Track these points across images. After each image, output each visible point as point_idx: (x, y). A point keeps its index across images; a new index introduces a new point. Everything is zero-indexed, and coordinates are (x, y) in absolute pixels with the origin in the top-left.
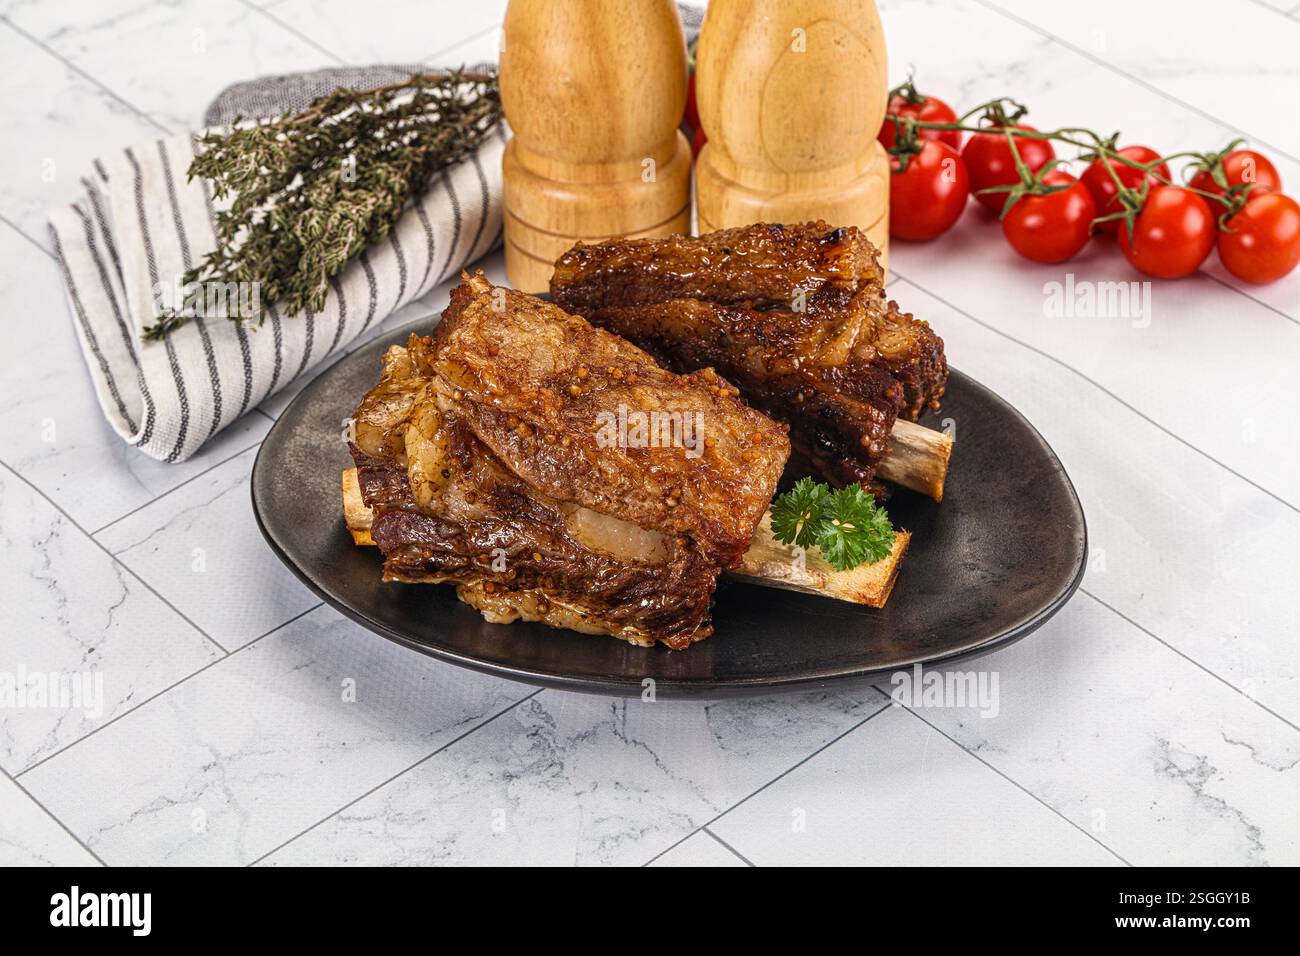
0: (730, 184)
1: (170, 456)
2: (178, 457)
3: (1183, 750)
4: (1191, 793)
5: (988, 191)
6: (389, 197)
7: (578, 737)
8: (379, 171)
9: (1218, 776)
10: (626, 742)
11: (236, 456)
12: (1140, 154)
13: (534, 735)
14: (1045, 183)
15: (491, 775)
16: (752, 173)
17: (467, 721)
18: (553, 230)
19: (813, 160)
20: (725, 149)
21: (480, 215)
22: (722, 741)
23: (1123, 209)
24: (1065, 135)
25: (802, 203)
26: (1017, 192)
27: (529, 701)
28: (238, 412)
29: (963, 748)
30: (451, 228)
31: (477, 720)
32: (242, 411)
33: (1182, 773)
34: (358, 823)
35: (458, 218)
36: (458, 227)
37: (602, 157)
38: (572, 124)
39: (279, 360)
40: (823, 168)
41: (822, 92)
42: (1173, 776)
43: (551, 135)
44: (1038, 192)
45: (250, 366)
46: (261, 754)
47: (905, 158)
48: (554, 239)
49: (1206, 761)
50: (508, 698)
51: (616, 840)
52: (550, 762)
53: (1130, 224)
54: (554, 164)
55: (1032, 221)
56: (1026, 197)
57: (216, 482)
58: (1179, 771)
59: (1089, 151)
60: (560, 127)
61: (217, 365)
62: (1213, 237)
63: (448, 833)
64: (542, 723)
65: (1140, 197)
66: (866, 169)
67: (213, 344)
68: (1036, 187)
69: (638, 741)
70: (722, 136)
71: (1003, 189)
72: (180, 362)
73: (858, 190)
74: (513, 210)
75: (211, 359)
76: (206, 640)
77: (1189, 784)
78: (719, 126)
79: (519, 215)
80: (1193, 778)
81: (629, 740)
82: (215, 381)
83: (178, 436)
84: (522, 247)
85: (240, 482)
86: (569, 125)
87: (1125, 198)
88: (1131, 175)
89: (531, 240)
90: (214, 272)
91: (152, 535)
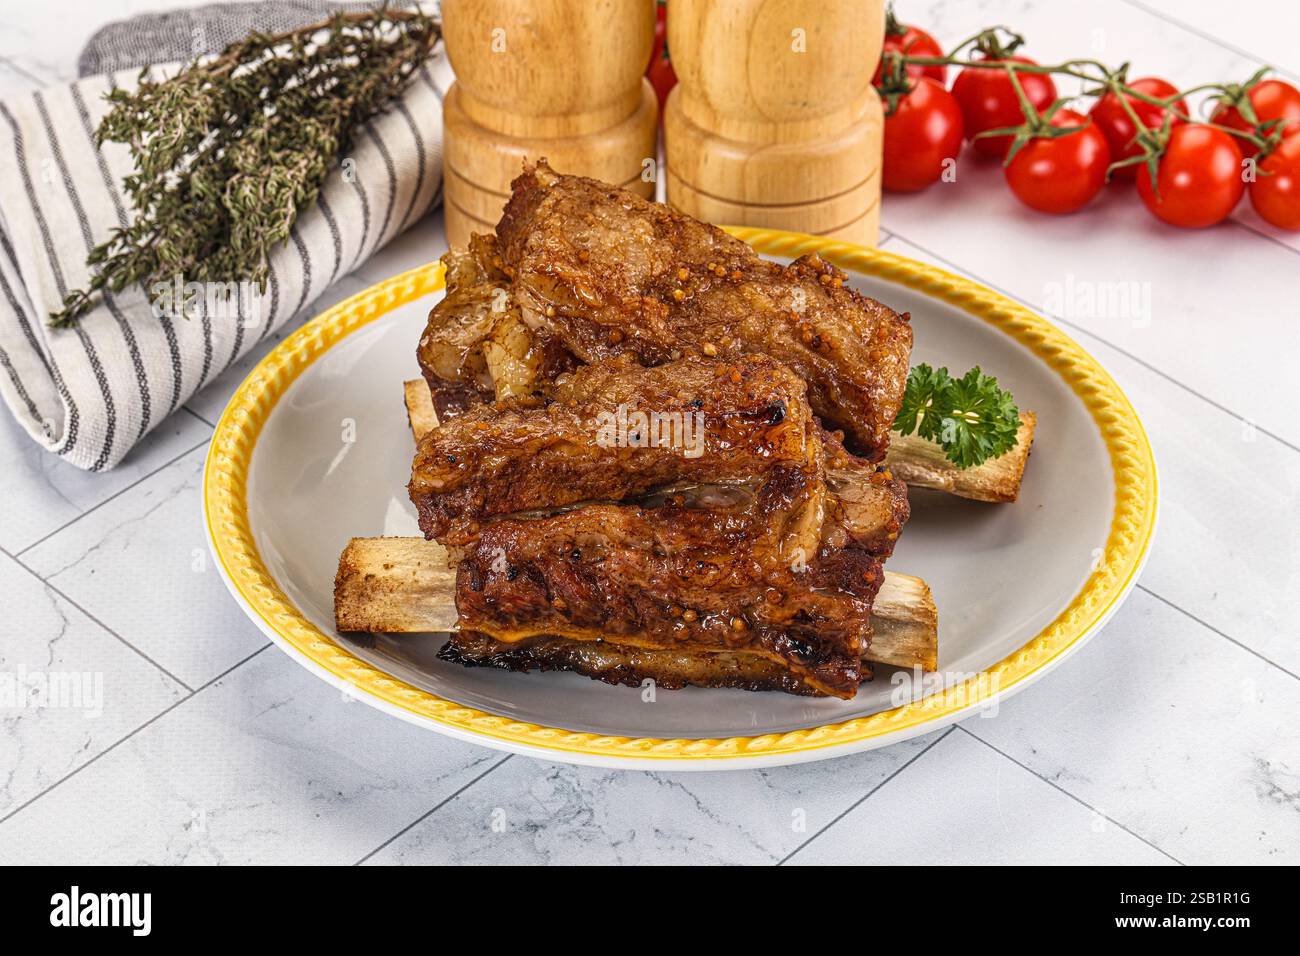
0: (709, 135)
1: (96, 464)
2: (105, 465)
3: (1286, 771)
5: (988, 134)
6: (320, 158)
7: (605, 779)
8: (309, 128)
10: (660, 782)
11: (169, 464)
12: (1152, 86)
13: (555, 777)
14: (1055, 124)
15: (515, 825)
16: (735, 123)
17: (476, 763)
19: (806, 108)
20: (704, 96)
21: (417, 175)
22: (768, 778)
23: (1140, 151)
24: (1072, 68)
25: (793, 156)
26: (1023, 135)
28: (167, 410)
29: (1041, 777)
30: (387, 191)
31: (487, 762)
32: (171, 409)
33: (1289, 798)
35: (393, 179)
36: (393, 189)
37: (564, 109)
38: (532, 72)
39: (209, 350)
40: (816, 115)
42: (1279, 801)
43: (507, 85)
44: (1048, 134)
45: (178, 358)
47: (894, 98)
52: (577, 809)
53: (1154, 168)
54: (509, 118)
55: (1040, 167)
56: (1034, 141)
57: (150, 493)
58: (1285, 795)
59: (1098, 86)
60: (518, 76)
61: (142, 357)
65: (1163, 138)
66: (861, 114)
67: (134, 333)
68: (1044, 128)
69: (673, 781)
70: (700, 82)
71: (1006, 132)
72: (100, 355)
73: (852, 140)
74: (459, 170)
75: (134, 351)
76: (166, 676)
78: (698, 71)
79: (465, 174)
81: (664, 781)
82: (142, 376)
83: (104, 441)
84: (470, 211)
85: (178, 492)
86: (528, 72)
87: (1145, 139)
88: (1147, 111)
89: (480, 204)
90: (122, 247)
91: (86, 554)
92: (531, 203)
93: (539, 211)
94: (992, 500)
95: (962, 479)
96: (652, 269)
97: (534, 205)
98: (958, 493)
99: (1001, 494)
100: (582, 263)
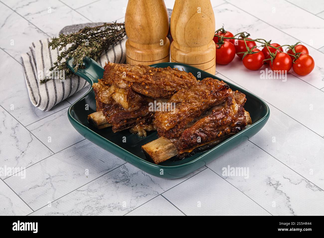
0: (178, 50)
1: (45, 110)
2: (47, 110)
3: (274, 180)
4: (274, 189)
5: (239, 53)
7: (133, 174)
9: (281, 185)
11: (60, 111)
12: (276, 45)
13: (123, 173)
15: (113, 182)
16: (183, 47)
17: (108, 170)
18: (137, 60)
19: (197, 44)
20: (177, 41)
21: (121, 57)
23: (271, 58)
24: (258, 40)
25: (194, 54)
26: (246, 53)
27: (123, 165)
28: (61, 100)
29: (223, 178)
30: (114, 59)
31: (111, 169)
33: (273, 185)
34: (81, 192)
35: (115, 57)
36: (115, 59)
37: (148, 43)
38: (141, 35)
39: (71, 88)
40: (199, 46)
41: (199, 28)
42: (271, 185)
43: (136, 38)
44: (251, 53)
45: (64, 90)
46: (60, 176)
47: (220, 45)
49: (279, 182)
50: (118, 165)
51: (140, 197)
52: (127, 179)
53: (272, 61)
54: (137, 44)
55: (250, 60)
56: (248, 54)
57: (55, 116)
58: (272, 184)
59: (263, 44)
60: (138, 35)
61: (57, 89)
62: (292, 65)
63: (102, 194)
64: (126, 170)
65: (274, 55)
66: (210, 47)
67: (56, 84)
68: (251, 52)
69: (147, 175)
70: (176, 39)
71: (243, 53)
72: (48, 88)
73: (208, 52)
75: (55, 88)
76: (50, 150)
77: (274, 187)
78: (175, 36)
79: (129, 56)
80: (275, 186)
81: (145, 175)
82: (56, 93)
83: (46, 105)
85: (61, 116)
86: (140, 35)
87: (271, 55)
88: (273, 50)
89: (131, 62)
90: (57, 68)
91: (39, 127)
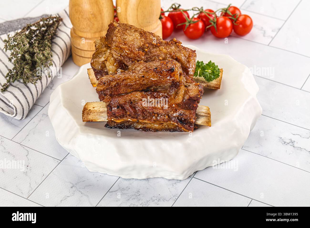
1: (21, 118)
2: (23, 118)
5: (179, 25)
11: (35, 116)
14: (193, 21)
18: (89, 50)
24: (194, 9)
26: (187, 24)
32: (33, 104)
34: (115, 192)
39: (37, 91)
43: (88, 27)
44: (192, 23)
48: (89, 52)
53: (215, 26)
54: (88, 34)
55: (191, 30)
56: (190, 25)
57: (34, 122)
60: (90, 25)
62: (234, 27)
71: (183, 24)
74: (77, 47)
79: (79, 47)
82: (26, 99)
83: (22, 113)
84: (80, 55)
85: (40, 121)
86: (92, 24)
89: (83, 53)
91: (26, 137)
92: (113, 30)
93: (115, 32)
94: (215, 89)
95: (208, 85)
96: (140, 44)
97: (114, 31)
98: (208, 88)
99: (217, 87)
100: (125, 44)
